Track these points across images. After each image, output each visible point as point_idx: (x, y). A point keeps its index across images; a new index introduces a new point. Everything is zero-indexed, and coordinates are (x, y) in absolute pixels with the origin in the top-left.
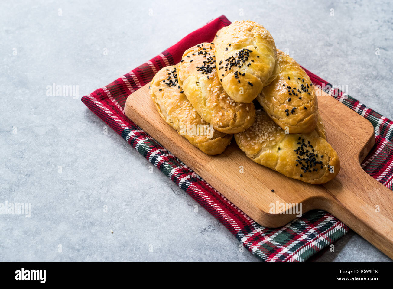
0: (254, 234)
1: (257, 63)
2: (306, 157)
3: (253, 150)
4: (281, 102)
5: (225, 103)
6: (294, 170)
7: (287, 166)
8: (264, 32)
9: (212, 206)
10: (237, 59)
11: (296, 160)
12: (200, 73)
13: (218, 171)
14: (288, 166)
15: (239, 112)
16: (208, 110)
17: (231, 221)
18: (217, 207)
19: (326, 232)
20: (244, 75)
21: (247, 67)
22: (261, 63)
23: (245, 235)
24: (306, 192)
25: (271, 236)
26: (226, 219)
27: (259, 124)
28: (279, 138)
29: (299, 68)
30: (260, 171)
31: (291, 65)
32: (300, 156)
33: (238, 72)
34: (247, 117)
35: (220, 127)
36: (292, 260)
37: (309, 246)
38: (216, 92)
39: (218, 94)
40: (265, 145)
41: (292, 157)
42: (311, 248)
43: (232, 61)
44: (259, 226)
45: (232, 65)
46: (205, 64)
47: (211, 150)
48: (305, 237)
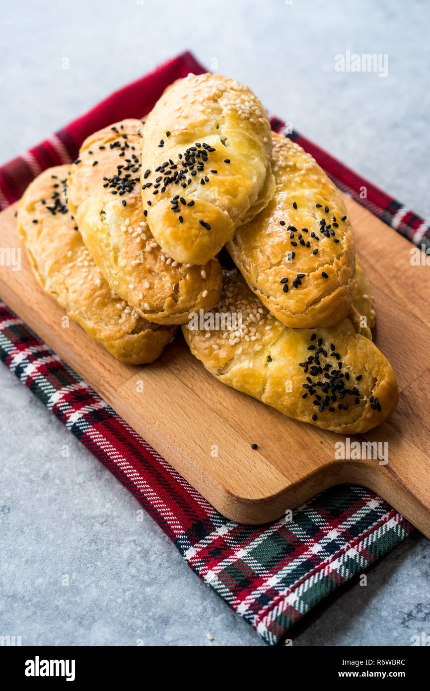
0: (210, 542)
1: (226, 177)
2: (325, 378)
3: (216, 360)
4: (274, 261)
5: (156, 261)
6: (299, 406)
7: (284, 397)
8: (247, 103)
9: (130, 477)
10: (180, 168)
11: (303, 385)
12: (109, 193)
13: (144, 401)
14: (287, 397)
15: (186, 280)
16: (121, 274)
17: (166, 512)
18: (139, 480)
19: (364, 537)
20: (192, 204)
21: (200, 186)
22: (233, 175)
23: (192, 544)
24: (326, 449)
25: (248, 544)
26: (156, 508)
27: (230, 304)
28: (269, 335)
29: (321, 181)
30: (233, 400)
31: (304, 175)
32: (311, 377)
33: (181, 197)
34: (201, 290)
35: (145, 311)
36: (283, 606)
37: (324, 574)
38: (139, 235)
39: (142, 240)
40: (239, 351)
41: (294, 378)
42: (327, 577)
43: (170, 173)
44: (225, 521)
45: (169, 181)
46: (120, 173)
47: (131, 356)
48: (316, 549)
